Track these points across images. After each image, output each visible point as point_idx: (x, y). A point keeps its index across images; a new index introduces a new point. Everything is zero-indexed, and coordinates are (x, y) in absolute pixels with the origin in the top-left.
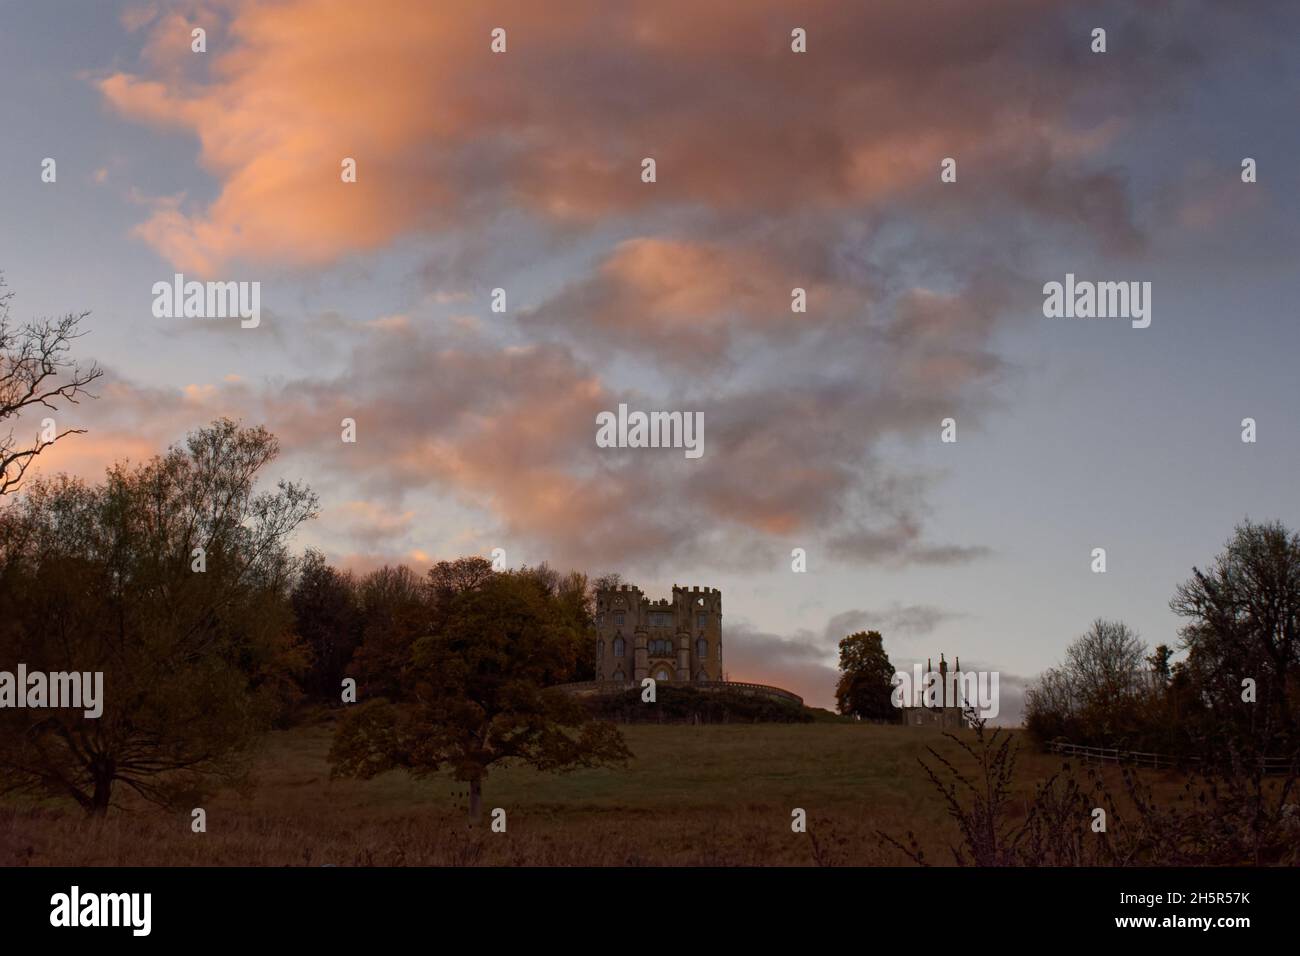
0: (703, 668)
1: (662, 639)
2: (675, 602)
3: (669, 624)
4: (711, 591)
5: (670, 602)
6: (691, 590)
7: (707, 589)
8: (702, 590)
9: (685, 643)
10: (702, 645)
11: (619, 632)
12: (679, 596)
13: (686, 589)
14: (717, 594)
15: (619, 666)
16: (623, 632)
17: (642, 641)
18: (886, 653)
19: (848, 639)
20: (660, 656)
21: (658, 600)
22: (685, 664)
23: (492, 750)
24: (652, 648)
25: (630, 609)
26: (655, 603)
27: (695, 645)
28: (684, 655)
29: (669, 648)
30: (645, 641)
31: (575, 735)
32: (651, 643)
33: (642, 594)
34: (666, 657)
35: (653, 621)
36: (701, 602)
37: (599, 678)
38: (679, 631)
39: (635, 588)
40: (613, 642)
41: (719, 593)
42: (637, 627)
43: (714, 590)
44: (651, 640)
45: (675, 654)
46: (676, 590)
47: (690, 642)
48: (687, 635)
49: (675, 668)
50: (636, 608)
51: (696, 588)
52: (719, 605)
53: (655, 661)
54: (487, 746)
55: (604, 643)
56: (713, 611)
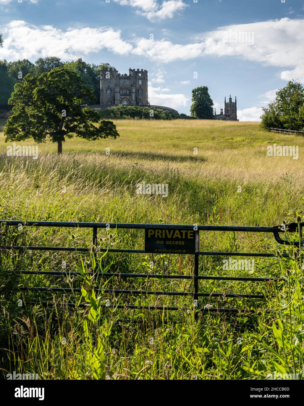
0: (140, 100)
1: (125, 89)
2: (130, 75)
3: (128, 83)
4: (144, 71)
5: (128, 75)
6: (136, 70)
7: (142, 70)
8: (140, 70)
9: (134, 90)
10: (140, 91)
11: (109, 86)
12: (132, 72)
13: (134, 70)
14: (146, 72)
15: (109, 99)
16: (110, 87)
17: (117, 90)
18: (209, 95)
19: (195, 89)
20: (124, 95)
21: (124, 74)
22: (134, 98)
23: (66, 130)
24: (121, 92)
25: (113, 77)
26: (123, 75)
27: (137, 91)
28: (134, 95)
29: (128, 92)
30: (119, 89)
31: (97, 125)
32: (121, 90)
33: (118, 72)
34: (127, 95)
35: (122, 81)
36: (140, 75)
37: (101, 104)
38: (131, 86)
39: (115, 69)
40: (107, 90)
41: (147, 72)
42: (116, 84)
43: (145, 70)
44: (121, 89)
45: (130, 94)
46: (130, 70)
47: (136, 90)
48: (135, 87)
49: (130, 100)
50: (115, 77)
51: (138, 70)
52: (147, 76)
53: (123, 97)
54: (63, 128)
55: (103, 90)
56: (144, 78)
